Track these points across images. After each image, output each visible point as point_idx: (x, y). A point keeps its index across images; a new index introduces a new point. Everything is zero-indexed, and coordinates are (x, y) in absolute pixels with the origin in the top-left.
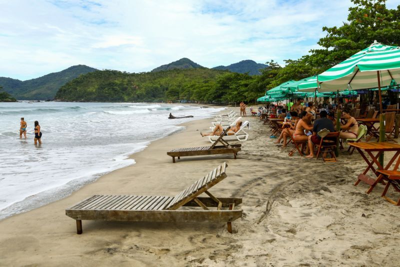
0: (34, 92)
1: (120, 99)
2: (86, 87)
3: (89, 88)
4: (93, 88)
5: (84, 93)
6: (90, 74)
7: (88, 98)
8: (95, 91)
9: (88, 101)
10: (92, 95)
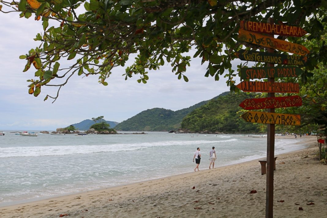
1: (253, 130)
2: (214, 114)
3: (217, 116)
4: (222, 116)
5: (208, 122)
6: (221, 98)
7: (213, 129)
8: (224, 120)
9: (213, 132)
10: (217, 123)
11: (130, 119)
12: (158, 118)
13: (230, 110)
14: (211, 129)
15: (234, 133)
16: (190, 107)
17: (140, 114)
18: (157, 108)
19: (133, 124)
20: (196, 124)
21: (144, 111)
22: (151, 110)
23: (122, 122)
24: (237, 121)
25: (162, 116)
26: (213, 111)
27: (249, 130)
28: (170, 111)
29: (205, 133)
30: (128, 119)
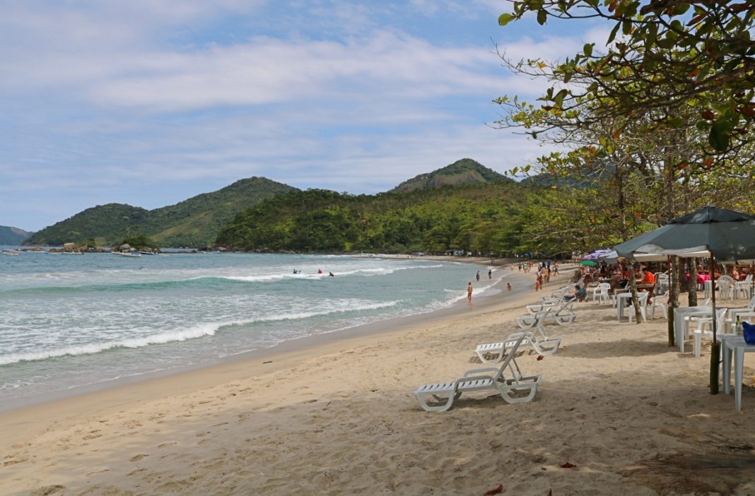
0: (169, 232)
1: (335, 247)
2: (272, 223)
3: (277, 225)
4: (284, 226)
5: (268, 236)
6: (279, 198)
7: (275, 245)
8: (289, 231)
9: (276, 250)
10: (282, 238)
11: (61, 223)
12: (118, 223)
13: (297, 217)
14: (273, 245)
15: (307, 252)
16: (178, 204)
17: (82, 213)
18: (115, 204)
19: (69, 233)
20: (246, 237)
21: (90, 209)
22: (103, 206)
23: (44, 230)
24: (311, 235)
25: (126, 219)
26: (269, 218)
27: (328, 248)
28: (140, 210)
29: (264, 252)
30: (57, 223)
